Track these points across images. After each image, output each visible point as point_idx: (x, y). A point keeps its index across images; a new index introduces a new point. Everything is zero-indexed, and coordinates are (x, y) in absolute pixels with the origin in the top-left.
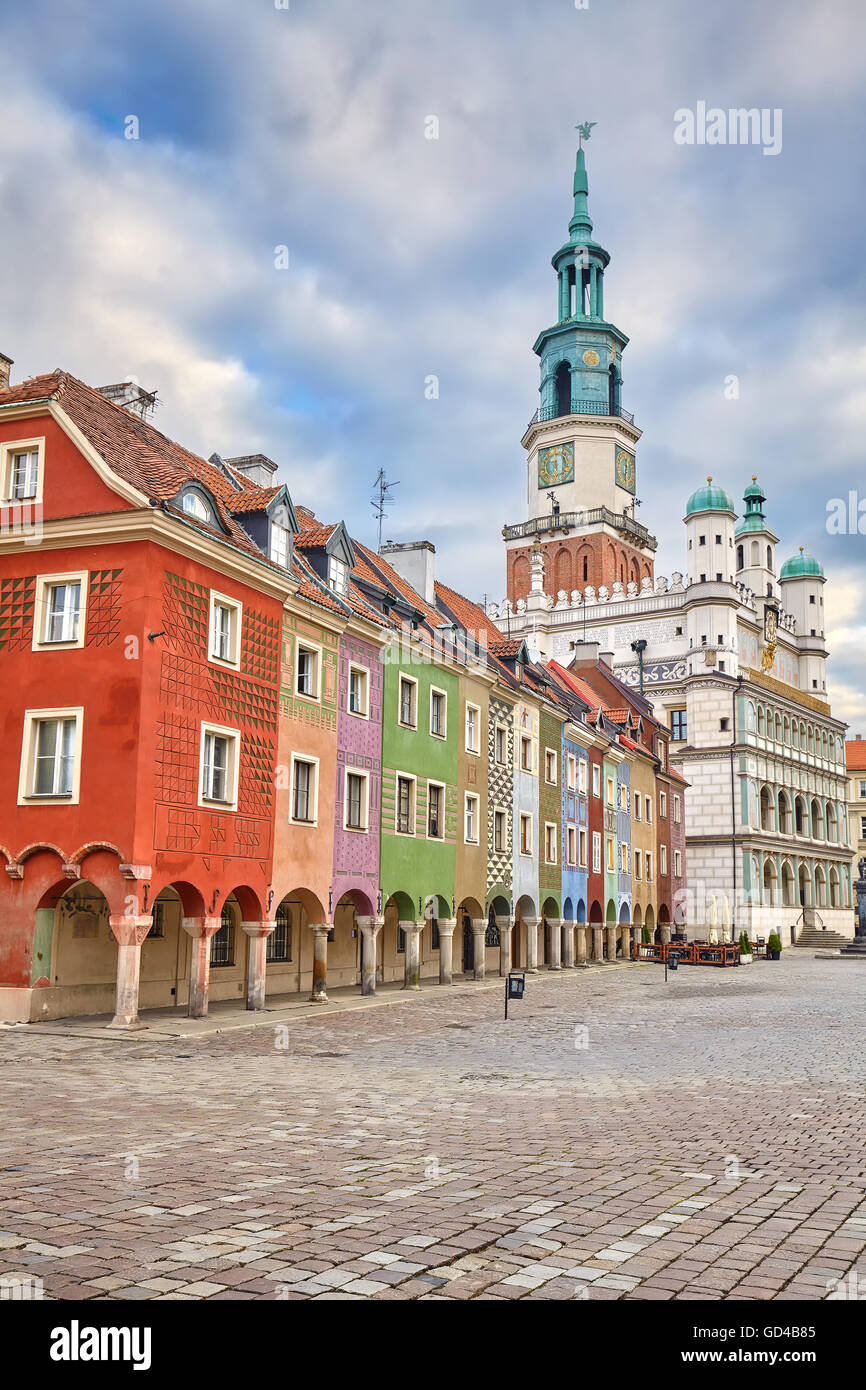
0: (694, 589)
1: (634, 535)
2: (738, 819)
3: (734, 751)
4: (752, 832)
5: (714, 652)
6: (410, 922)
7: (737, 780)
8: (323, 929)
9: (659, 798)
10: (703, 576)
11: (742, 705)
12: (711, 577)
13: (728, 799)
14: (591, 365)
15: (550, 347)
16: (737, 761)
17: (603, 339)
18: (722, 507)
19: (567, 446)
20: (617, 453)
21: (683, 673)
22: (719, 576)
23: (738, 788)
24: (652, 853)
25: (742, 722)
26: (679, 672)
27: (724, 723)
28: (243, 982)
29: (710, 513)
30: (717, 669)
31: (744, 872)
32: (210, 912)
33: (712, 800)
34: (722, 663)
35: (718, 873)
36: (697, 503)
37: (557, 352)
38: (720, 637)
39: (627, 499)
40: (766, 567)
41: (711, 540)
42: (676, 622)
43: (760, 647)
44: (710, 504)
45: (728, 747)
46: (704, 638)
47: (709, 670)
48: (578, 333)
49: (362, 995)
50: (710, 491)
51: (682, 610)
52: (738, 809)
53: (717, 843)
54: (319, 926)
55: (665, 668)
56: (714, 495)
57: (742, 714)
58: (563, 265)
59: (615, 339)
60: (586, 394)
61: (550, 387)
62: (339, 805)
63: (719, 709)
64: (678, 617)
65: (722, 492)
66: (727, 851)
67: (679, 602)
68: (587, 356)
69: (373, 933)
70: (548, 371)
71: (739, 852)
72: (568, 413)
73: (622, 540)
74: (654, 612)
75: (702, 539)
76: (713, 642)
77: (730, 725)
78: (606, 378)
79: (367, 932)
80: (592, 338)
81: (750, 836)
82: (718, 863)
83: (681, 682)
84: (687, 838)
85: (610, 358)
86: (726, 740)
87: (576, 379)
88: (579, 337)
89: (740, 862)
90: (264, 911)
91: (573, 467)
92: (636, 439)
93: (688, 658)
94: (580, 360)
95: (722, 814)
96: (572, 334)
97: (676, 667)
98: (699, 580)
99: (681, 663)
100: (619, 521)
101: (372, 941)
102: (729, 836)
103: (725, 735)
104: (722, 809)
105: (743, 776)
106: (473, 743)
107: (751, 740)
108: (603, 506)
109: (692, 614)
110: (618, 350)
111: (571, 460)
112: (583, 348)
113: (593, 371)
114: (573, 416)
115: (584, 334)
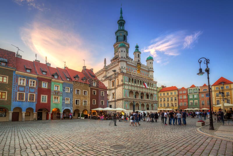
2: (123, 96)
9: (92, 91)
13: (122, 93)
23: (123, 91)
24: (87, 100)
31: (124, 104)
33: (120, 93)
35: (121, 105)
41: (123, 51)
59: (125, 31)
60: (120, 39)
81: (125, 98)
95: (121, 95)
102: (122, 99)
112: (120, 33)
113: (121, 36)
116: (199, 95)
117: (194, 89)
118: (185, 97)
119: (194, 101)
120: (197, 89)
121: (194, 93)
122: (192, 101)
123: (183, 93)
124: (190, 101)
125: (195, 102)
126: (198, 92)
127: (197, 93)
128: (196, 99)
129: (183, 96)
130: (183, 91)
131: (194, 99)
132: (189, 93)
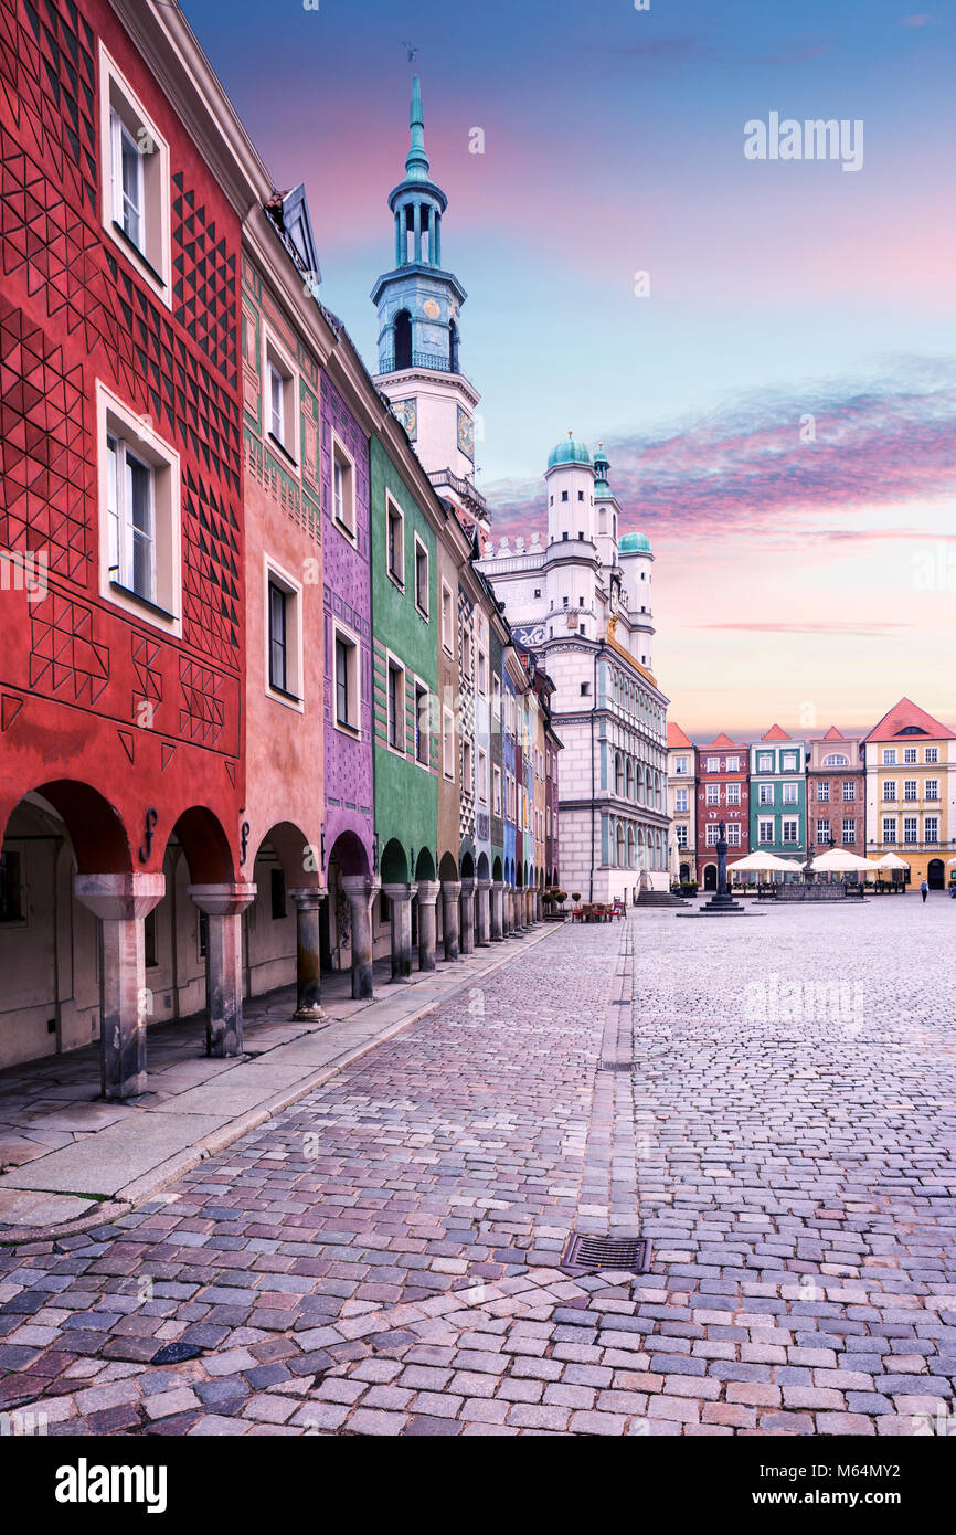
0: (556, 548)
1: (476, 504)
2: (598, 784)
3: (595, 716)
4: (610, 797)
5: (575, 614)
6: (401, 886)
7: (597, 745)
8: (313, 897)
9: (546, 755)
10: (565, 534)
11: (602, 670)
12: (573, 535)
13: (588, 764)
14: (432, 317)
15: (390, 292)
16: (597, 725)
17: (443, 290)
18: (585, 460)
19: (410, 402)
20: (458, 415)
21: (541, 638)
22: (581, 534)
23: (597, 753)
24: (542, 813)
25: (603, 687)
26: (537, 637)
27: (584, 687)
28: (171, 993)
29: (575, 467)
30: (578, 632)
31: (603, 836)
32: (142, 860)
33: (572, 765)
34: (583, 626)
35: (577, 837)
36: (559, 456)
37: (397, 299)
38: (582, 599)
39: (468, 467)
40: (612, 535)
41: (573, 496)
42: (535, 583)
43: (606, 617)
44: (573, 456)
45: (588, 712)
46: (565, 599)
47: (571, 633)
48: (418, 280)
49: (353, 998)
50: (572, 444)
51: (542, 571)
52: (598, 774)
53: (576, 808)
54: (306, 891)
55: (523, 632)
56: (577, 447)
57: (603, 678)
58: (400, 205)
59: (455, 292)
60: (427, 348)
61: (390, 339)
62: (328, 682)
63: (580, 674)
64: (538, 579)
65: (584, 445)
66: (585, 816)
67: (539, 563)
68: (427, 304)
69: (368, 903)
70: (387, 319)
71: (598, 816)
72: (410, 365)
73: (463, 507)
74: (513, 573)
75: (565, 494)
76: (574, 604)
77: (591, 690)
78: (446, 333)
79: (359, 901)
80: (432, 287)
81: (609, 800)
82: (577, 828)
83: (540, 647)
84: (561, 803)
85: (451, 312)
86: (586, 704)
87: (418, 331)
88: (420, 284)
89: (598, 827)
90: (236, 864)
91: (416, 426)
92: (474, 403)
93: (548, 622)
94: (421, 310)
95: (582, 779)
96: (412, 280)
97: (534, 631)
98: (561, 539)
99: (540, 627)
100: (461, 487)
101: (367, 914)
102: (588, 801)
103: (586, 699)
104: (581, 775)
105: (603, 742)
106: (448, 640)
107: (609, 706)
108: (448, 469)
109: (554, 574)
110: (458, 306)
111: (413, 419)
112: (424, 296)
113: (434, 323)
114: (415, 369)
115: (425, 281)
116: (804, 790)
117: (781, 751)
118: (735, 793)
119: (778, 818)
120: (798, 750)
121: (784, 773)
122: (771, 819)
123: (723, 771)
124: (762, 819)
125: (763, 824)
126: (802, 770)
127: (796, 772)
128: (790, 808)
129: (723, 790)
130: (723, 760)
131: (780, 808)
132: (759, 774)
